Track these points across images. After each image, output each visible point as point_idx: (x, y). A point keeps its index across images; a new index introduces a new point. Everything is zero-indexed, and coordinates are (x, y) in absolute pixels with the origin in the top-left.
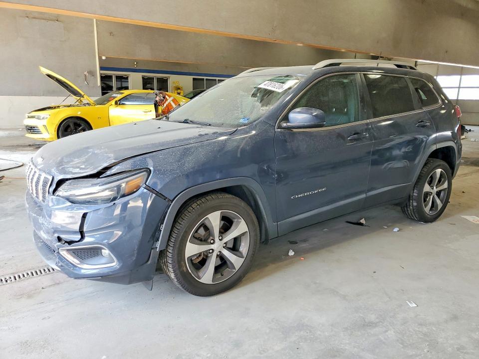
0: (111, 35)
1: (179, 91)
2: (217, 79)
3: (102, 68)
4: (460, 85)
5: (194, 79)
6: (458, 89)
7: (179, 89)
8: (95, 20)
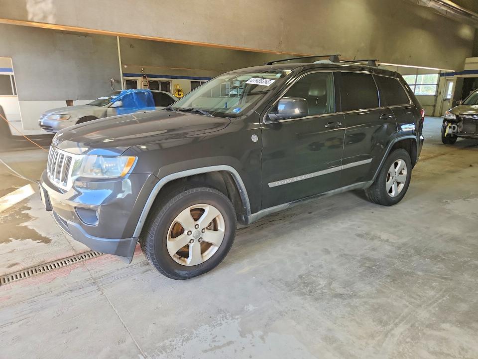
0: (131, 47)
1: (180, 93)
2: (201, 81)
3: (125, 75)
4: (416, 83)
5: (191, 82)
6: (414, 86)
7: (179, 91)
8: (118, 37)
